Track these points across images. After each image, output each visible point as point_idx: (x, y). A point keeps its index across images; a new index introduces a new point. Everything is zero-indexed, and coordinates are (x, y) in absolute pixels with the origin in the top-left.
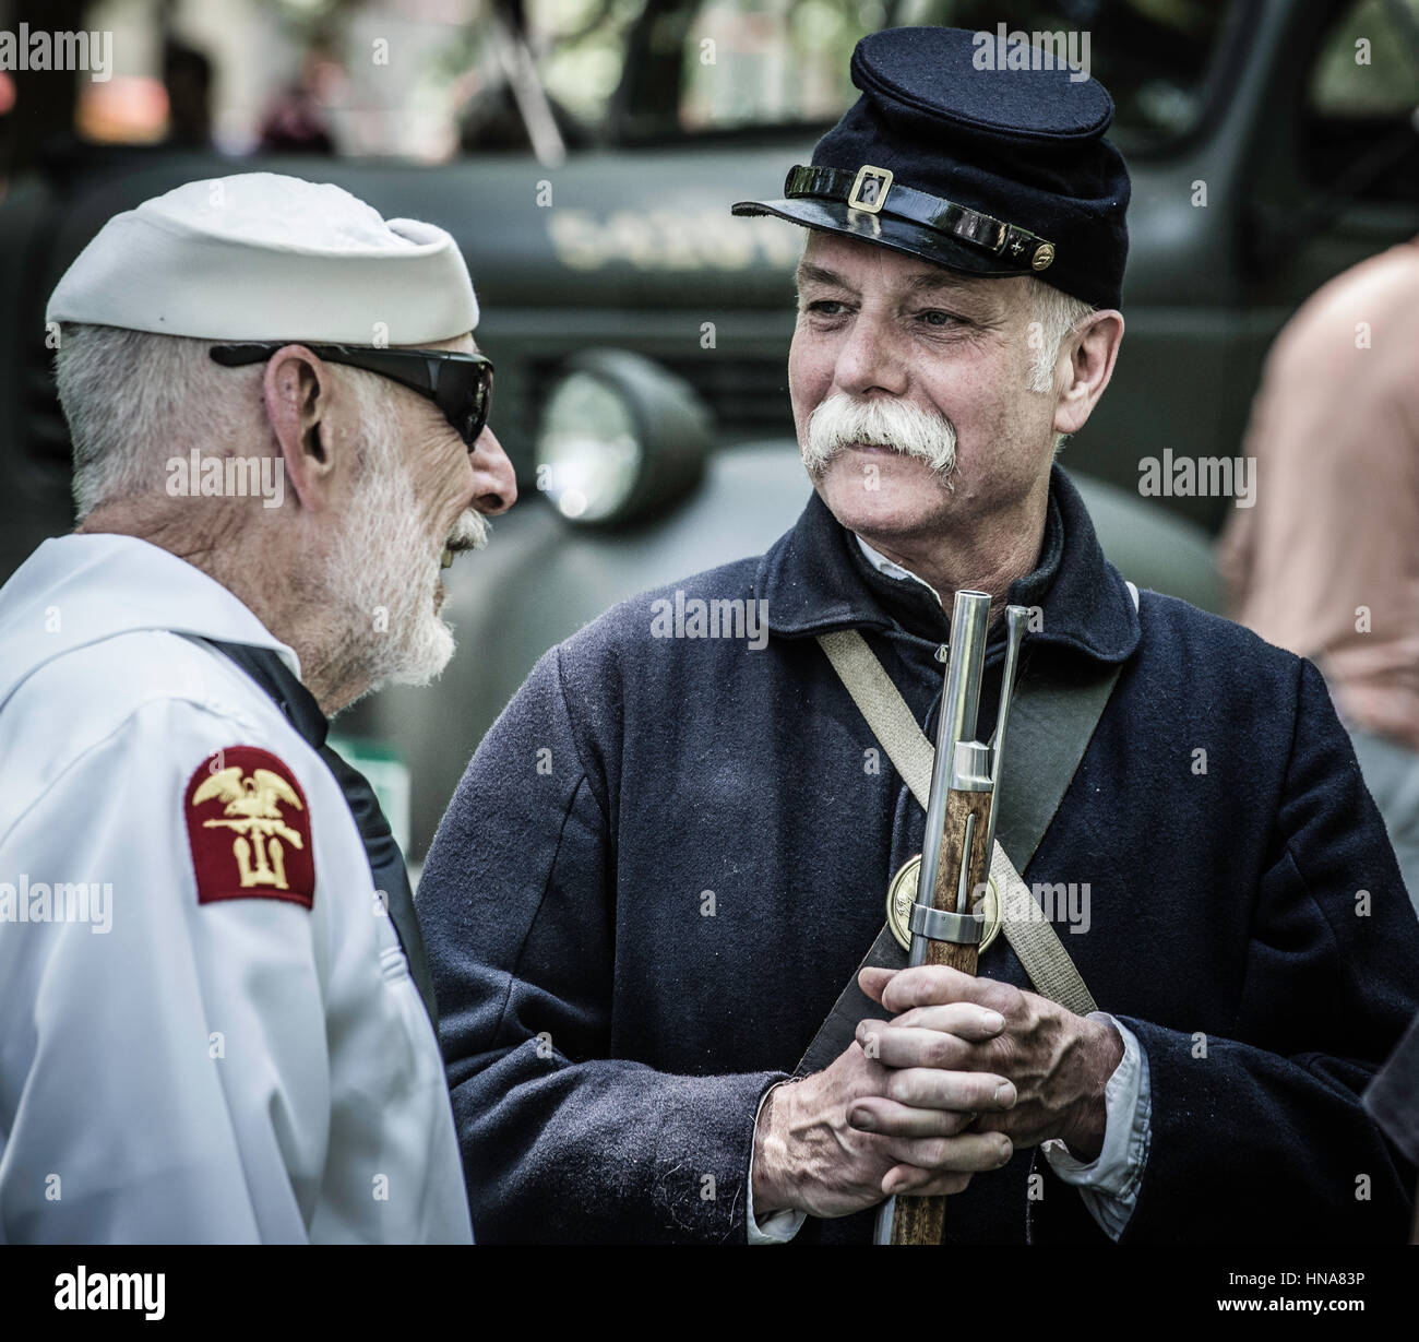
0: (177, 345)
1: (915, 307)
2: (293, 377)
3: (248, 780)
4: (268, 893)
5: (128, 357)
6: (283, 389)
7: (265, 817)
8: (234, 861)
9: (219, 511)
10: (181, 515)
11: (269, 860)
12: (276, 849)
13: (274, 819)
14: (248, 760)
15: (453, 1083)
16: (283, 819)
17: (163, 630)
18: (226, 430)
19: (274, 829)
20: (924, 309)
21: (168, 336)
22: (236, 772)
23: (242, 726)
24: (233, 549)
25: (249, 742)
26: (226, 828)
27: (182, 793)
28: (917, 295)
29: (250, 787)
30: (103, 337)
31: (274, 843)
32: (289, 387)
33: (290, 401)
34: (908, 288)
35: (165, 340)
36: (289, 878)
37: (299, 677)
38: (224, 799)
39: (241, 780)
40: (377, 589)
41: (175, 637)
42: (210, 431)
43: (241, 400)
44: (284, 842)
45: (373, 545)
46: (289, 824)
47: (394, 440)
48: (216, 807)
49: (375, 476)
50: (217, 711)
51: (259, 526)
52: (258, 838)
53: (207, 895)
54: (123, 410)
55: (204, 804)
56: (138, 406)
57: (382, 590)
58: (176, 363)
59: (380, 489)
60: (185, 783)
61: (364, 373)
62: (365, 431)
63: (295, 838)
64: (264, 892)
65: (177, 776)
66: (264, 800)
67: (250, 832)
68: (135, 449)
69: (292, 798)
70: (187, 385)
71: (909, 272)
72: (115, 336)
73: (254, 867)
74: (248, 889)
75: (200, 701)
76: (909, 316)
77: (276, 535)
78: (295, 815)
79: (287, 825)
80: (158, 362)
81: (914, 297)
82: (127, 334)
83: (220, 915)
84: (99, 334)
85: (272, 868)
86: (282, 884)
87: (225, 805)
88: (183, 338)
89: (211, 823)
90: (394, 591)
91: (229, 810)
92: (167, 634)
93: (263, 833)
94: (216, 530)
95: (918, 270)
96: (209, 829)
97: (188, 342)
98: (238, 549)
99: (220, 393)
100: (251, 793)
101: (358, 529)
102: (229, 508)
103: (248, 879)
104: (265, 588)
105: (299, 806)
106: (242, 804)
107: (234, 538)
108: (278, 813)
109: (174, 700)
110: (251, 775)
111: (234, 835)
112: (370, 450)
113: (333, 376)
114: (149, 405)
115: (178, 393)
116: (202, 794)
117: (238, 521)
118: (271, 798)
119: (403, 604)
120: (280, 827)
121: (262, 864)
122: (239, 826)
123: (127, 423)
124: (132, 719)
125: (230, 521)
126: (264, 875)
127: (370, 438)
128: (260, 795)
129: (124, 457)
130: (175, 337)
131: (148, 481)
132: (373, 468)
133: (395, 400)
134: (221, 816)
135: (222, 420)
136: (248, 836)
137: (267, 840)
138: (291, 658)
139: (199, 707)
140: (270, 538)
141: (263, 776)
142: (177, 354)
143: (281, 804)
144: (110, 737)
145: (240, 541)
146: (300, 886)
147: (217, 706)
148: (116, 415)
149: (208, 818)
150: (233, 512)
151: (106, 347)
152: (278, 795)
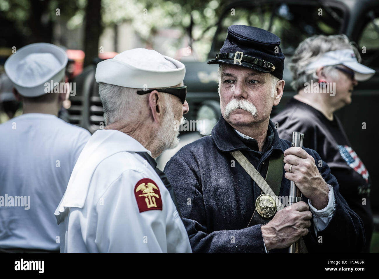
0: (130, 90)
1: (248, 80)
2: (154, 97)
3: (146, 185)
4: (153, 209)
5: (120, 92)
6: (153, 100)
7: (151, 193)
8: (146, 203)
9: (138, 123)
10: (129, 124)
11: (153, 202)
12: (154, 199)
13: (152, 193)
14: (146, 181)
15: (190, 238)
16: (154, 192)
17: (125, 151)
18: (140, 108)
19: (153, 195)
20: (251, 80)
21: (128, 88)
22: (144, 184)
23: (144, 174)
24: (139, 130)
25: (146, 177)
26: (143, 196)
27: (133, 190)
28: (249, 77)
29: (147, 187)
30: (113, 88)
31: (153, 198)
32: (154, 99)
33: (154, 102)
34: (248, 76)
35: (127, 89)
36: (157, 205)
37: (151, 156)
38: (142, 190)
39: (145, 186)
40: (166, 137)
41: (127, 152)
42: (137, 108)
43: (143, 101)
44: (155, 197)
45: (167, 129)
46: (156, 193)
47: (171, 106)
48: (141, 192)
49: (168, 114)
50: (139, 171)
51: (145, 126)
52: (150, 197)
53: (141, 211)
54: (118, 103)
55: (138, 192)
56: (121, 102)
57: (167, 137)
58: (130, 94)
59: (168, 117)
60: (134, 188)
61: (166, 94)
62: (166, 105)
63: (157, 196)
64: (152, 208)
65: (132, 187)
66: (150, 189)
67: (148, 196)
68: (121, 111)
69: (156, 188)
70: (132, 98)
71: (248, 72)
72: (116, 87)
73: (150, 204)
74: (149, 208)
75: (135, 170)
76: (247, 82)
77: (148, 127)
78: (157, 191)
79: (155, 194)
80: (126, 94)
81: (248, 78)
82: (119, 87)
83: (145, 214)
84: (112, 87)
85: (153, 203)
86: (156, 206)
87: (142, 191)
88: (131, 88)
89: (140, 196)
90: (170, 137)
91: (143, 192)
92: (126, 152)
93: (151, 196)
94: (136, 127)
95: (250, 72)
96: (140, 197)
97: (132, 89)
98: (140, 130)
99: (139, 100)
100: (147, 188)
101: (165, 126)
102: (139, 123)
103: (149, 206)
104: (145, 138)
105: (157, 189)
106: (146, 191)
107: (140, 128)
108: (153, 191)
109: (130, 170)
110: (147, 184)
111: (145, 197)
112: (167, 110)
113: (161, 95)
114: (124, 102)
115: (131, 100)
116: (138, 190)
117: (141, 125)
118: (151, 188)
119: (171, 140)
120: (154, 194)
121: (151, 203)
122: (146, 195)
123: (120, 105)
124: (122, 175)
125: (139, 125)
126: (152, 205)
127: (167, 107)
128: (149, 188)
129: (118, 113)
130: (129, 88)
131: (124, 118)
132: (167, 113)
133: (172, 98)
134: (142, 194)
135: (139, 106)
136: (148, 197)
137: (152, 197)
138: (150, 153)
139: (135, 171)
140: (147, 128)
141: (149, 184)
142: (130, 92)
143: (154, 189)
144: (117, 179)
145: (141, 129)
146: (159, 206)
147: (139, 170)
148: (116, 104)
149: (139, 195)
150: (140, 123)
151: (114, 90)
152: (153, 188)
